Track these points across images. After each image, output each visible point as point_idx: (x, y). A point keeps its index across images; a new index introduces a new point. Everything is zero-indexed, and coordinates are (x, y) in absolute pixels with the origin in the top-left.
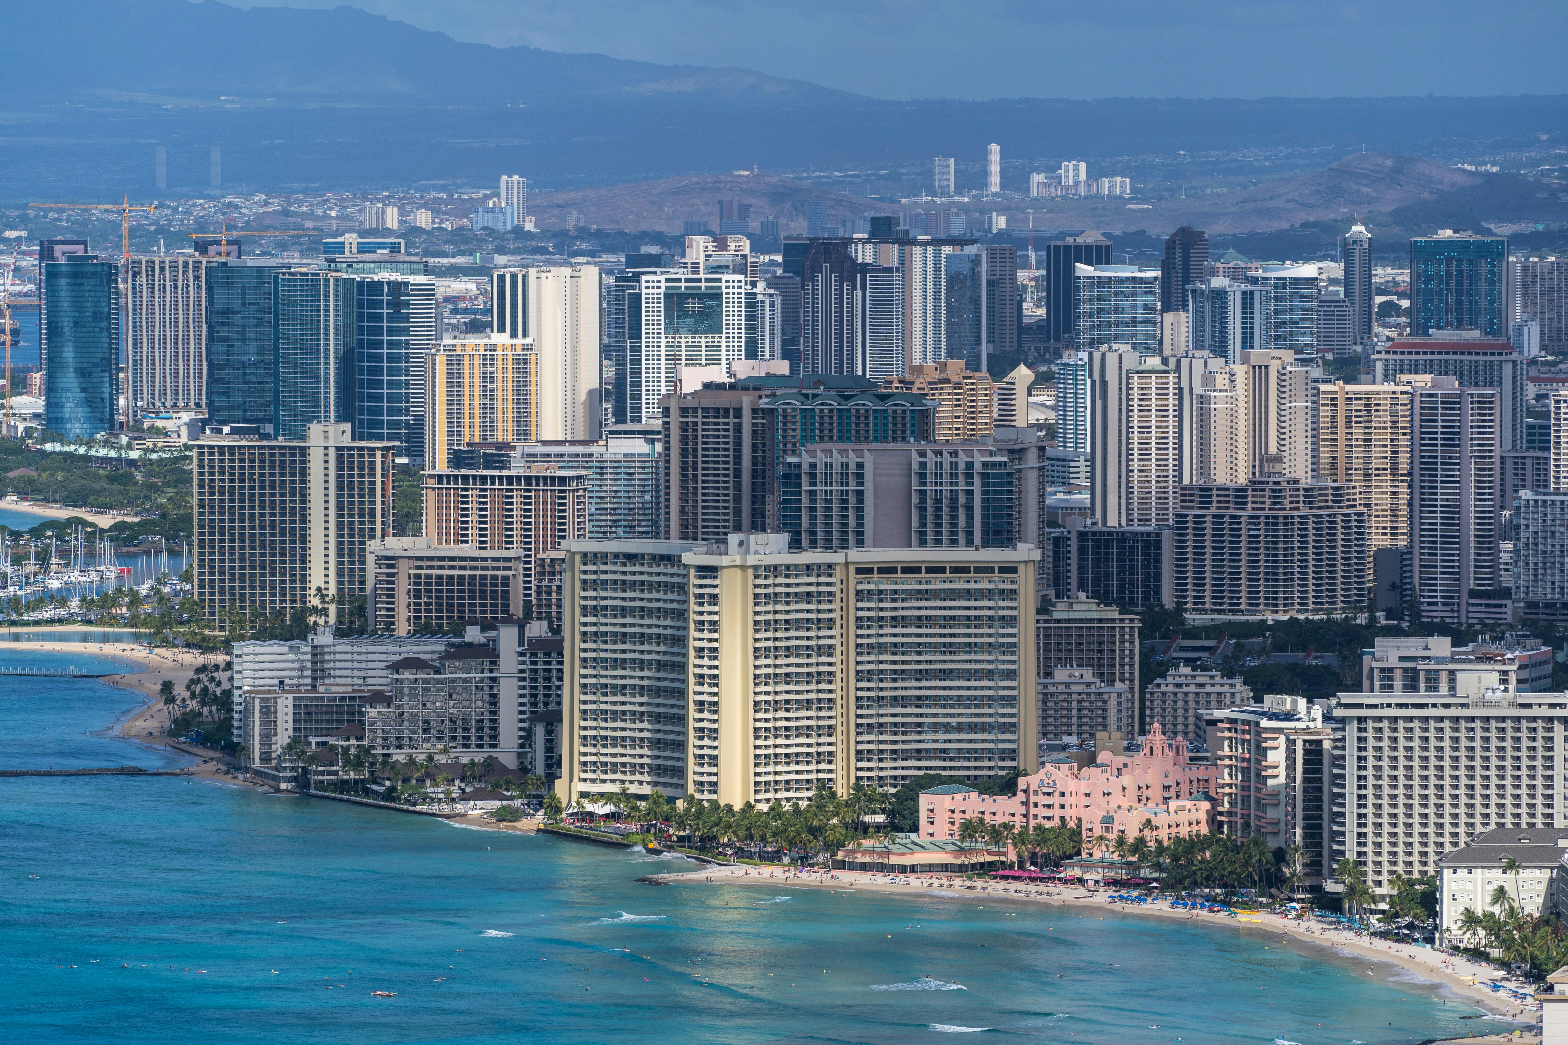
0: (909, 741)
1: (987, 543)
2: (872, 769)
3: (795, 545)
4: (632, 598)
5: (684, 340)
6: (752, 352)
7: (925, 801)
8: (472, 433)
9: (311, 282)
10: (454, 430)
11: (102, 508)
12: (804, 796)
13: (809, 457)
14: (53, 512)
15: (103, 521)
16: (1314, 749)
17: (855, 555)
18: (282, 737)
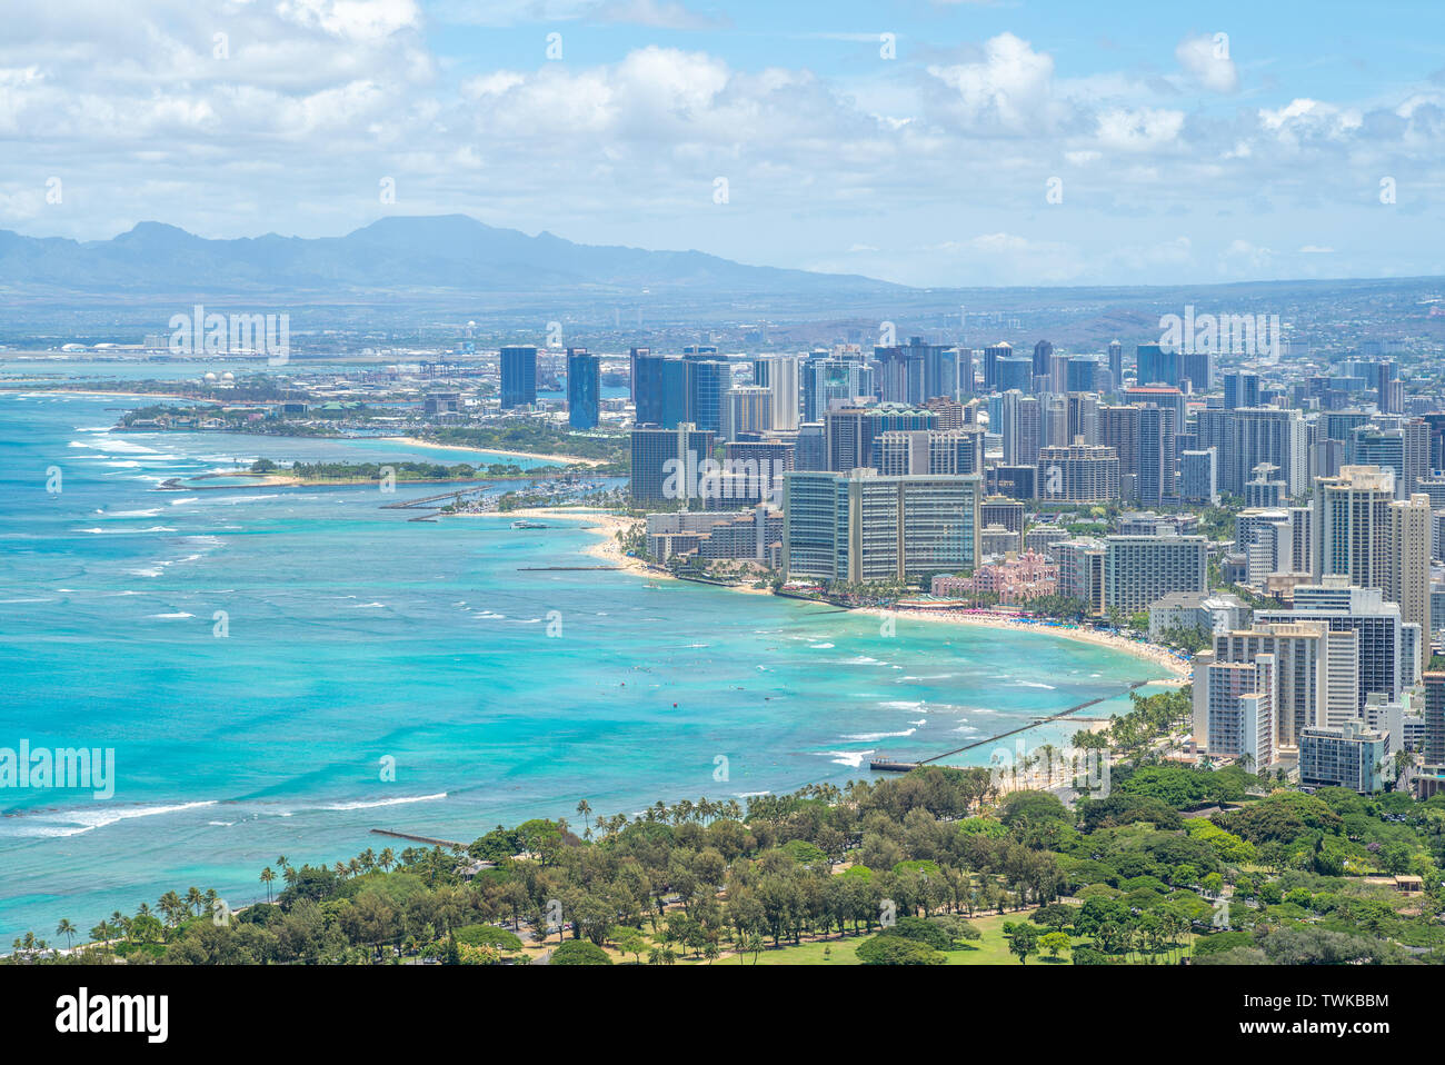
0: (925, 555)
1: (959, 473)
2: (912, 567)
3: (880, 473)
6: (864, 393)
7: (934, 580)
8: (745, 426)
9: (677, 364)
10: (738, 427)
11: (594, 458)
13: (886, 437)
14: (572, 461)
15: (594, 464)
16: (1097, 559)
17: (905, 478)
18: (667, 554)
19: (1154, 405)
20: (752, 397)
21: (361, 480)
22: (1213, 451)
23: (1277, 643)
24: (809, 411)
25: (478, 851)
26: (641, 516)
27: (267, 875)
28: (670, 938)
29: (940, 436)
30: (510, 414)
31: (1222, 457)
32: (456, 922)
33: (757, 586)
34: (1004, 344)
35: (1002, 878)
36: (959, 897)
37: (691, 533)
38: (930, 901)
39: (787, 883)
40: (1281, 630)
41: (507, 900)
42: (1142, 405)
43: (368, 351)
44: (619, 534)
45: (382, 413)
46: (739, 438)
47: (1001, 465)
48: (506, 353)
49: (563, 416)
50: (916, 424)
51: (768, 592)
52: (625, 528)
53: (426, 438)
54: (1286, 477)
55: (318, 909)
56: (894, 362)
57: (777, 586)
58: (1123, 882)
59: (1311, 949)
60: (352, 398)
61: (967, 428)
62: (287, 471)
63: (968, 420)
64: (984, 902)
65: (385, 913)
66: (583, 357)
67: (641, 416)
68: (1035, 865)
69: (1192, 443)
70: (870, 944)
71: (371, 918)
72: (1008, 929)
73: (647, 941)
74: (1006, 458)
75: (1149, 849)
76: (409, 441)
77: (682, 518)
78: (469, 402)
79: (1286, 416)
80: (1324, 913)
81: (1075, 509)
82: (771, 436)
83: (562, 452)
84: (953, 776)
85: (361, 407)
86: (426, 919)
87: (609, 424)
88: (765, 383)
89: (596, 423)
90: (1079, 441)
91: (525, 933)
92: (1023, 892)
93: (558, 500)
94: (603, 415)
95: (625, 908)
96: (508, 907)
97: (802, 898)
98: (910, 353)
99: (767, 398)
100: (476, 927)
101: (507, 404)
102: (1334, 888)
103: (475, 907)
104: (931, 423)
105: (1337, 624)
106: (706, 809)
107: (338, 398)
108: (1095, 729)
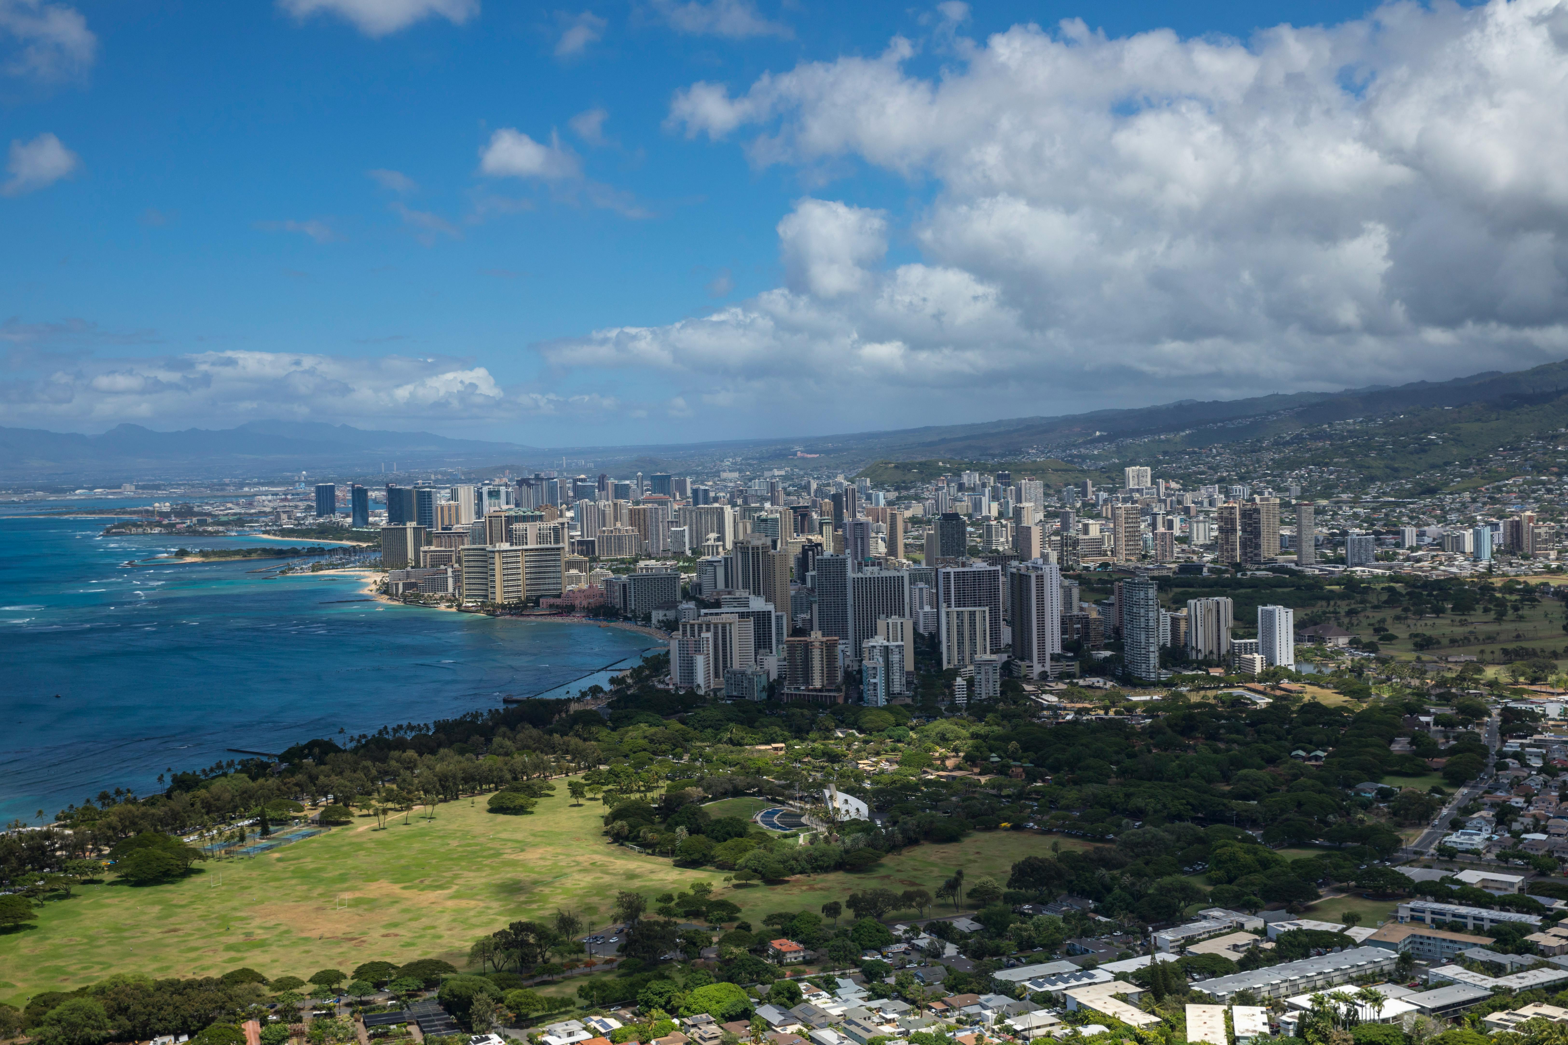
0: (536, 587)
1: (555, 543)
2: (529, 594)
3: (511, 545)
4: (476, 558)
5: (493, 501)
6: (507, 503)
7: (541, 600)
8: (446, 522)
9: (410, 491)
10: (442, 523)
11: (365, 542)
12: (515, 601)
13: (516, 526)
14: (354, 544)
15: (364, 545)
16: (624, 586)
17: (525, 547)
18: (400, 591)
19: (656, 506)
20: (450, 508)
21: (237, 558)
22: (686, 528)
23: (712, 627)
24: (479, 513)
25: (283, 758)
26: (386, 571)
27: (161, 779)
28: (388, 800)
29: (544, 525)
30: (321, 520)
31: (691, 530)
32: (268, 798)
33: (448, 607)
34: (583, 476)
35: (569, 757)
36: (545, 769)
37: (413, 581)
38: (529, 772)
39: (451, 767)
40: (714, 619)
41: (296, 785)
42: (650, 505)
43: (246, 489)
44: (375, 582)
45: (251, 522)
46: (443, 529)
47: (579, 538)
48: (319, 490)
49: (350, 520)
50: (534, 518)
51: (454, 610)
52: (378, 579)
53: (275, 534)
54: (724, 541)
55: (187, 797)
56: (525, 488)
57: (459, 606)
58: (632, 755)
59: (726, 786)
60: (235, 514)
61: (560, 520)
62: (196, 554)
63: (561, 516)
64: (558, 771)
65: (227, 796)
66: (359, 489)
67: (391, 520)
68: (584, 750)
69: (677, 524)
70: (495, 797)
71: (218, 800)
72: (570, 784)
73: (373, 802)
74: (582, 535)
75: (645, 737)
76: (265, 536)
77: (408, 572)
78: (299, 515)
79: (722, 509)
80: (735, 765)
81: (617, 560)
82: (457, 528)
83: (348, 539)
84: (545, 704)
85: (239, 519)
86: (250, 797)
87: (373, 524)
88: (456, 500)
89: (366, 523)
90: (618, 525)
91: (307, 804)
92: (579, 763)
93: (343, 565)
94: (371, 519)
95: (362, 786)
96: (298, 789)
97: (460, 775)
98: (533, 482)
99: (457, 508)
100: (278, 800)
101: (320, 515)
102: (740, 752)
103: (279, 789)
104: (541, 518)
105: (742, 615)
106: (410, 728)
107: (227, 515)
108: (620, 675)
